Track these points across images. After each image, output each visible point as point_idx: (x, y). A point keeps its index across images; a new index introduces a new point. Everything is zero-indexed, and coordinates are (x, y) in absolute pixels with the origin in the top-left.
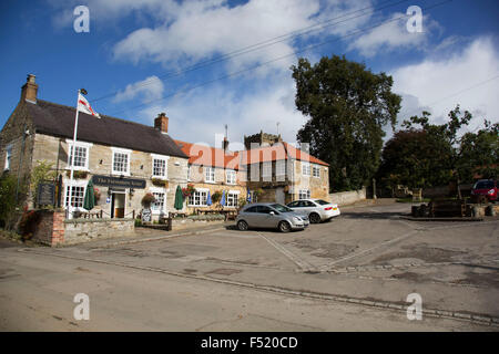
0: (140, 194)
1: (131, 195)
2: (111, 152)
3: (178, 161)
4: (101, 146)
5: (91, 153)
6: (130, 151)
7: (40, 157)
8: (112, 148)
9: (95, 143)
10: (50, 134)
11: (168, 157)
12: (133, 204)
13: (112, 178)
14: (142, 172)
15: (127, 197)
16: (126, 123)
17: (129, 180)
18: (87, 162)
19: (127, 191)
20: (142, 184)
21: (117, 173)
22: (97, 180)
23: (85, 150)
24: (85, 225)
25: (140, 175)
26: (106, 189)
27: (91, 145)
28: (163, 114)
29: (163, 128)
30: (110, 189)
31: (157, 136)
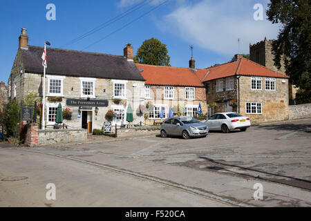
0: (103, 111)
1: (96, 112)
2: (79, 81)
3: (136, 83)
4: (72, 78)
5: (64, 83)
6: (95, 79)
7: (29, 89)
8: (80, 78)
9: (67, 75)
10: (35, 73)
11: (127, 81)
12: (99, 118)
13: (83, 100)
14: (104, 94)
15: (94, 113)
16: (98, 55)
17: (95, 101)
18: (62, 90)
19: (94, 109)
20: (105, 103)
21: (86, 96)
22: (69, 102)
23: (60, 81)
24: (52, 134)
25: (103, 96)
26: (77, 108)
27: (64, 77)
28: (129, 45)
29: (128, 56)
30: (80, 108)
31: (123, 64)
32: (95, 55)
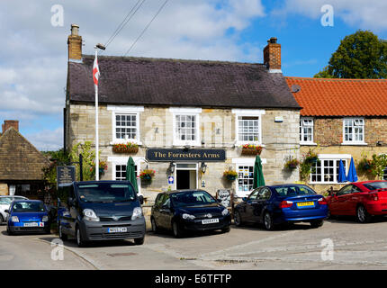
0: (216, 169)
3: (280, 115)
5: (143, 120)
6: (199, 110)
9: (147, 106)
11: (263, 112)
12: (207, 183)
13: (174, 150)
14: (218, 139)
17: (200, 151)
18: (138, 133)
19: (198, 166)
20: (220, 155)
21: (180, 144)
22: (152, 155)
23: (134, 117)
26: (167, 165)
27: (141, 109)
28: (273, 41)
29: (271, 63)
30: (172, 165)
31: (259, 78)
32: (206, 65)
